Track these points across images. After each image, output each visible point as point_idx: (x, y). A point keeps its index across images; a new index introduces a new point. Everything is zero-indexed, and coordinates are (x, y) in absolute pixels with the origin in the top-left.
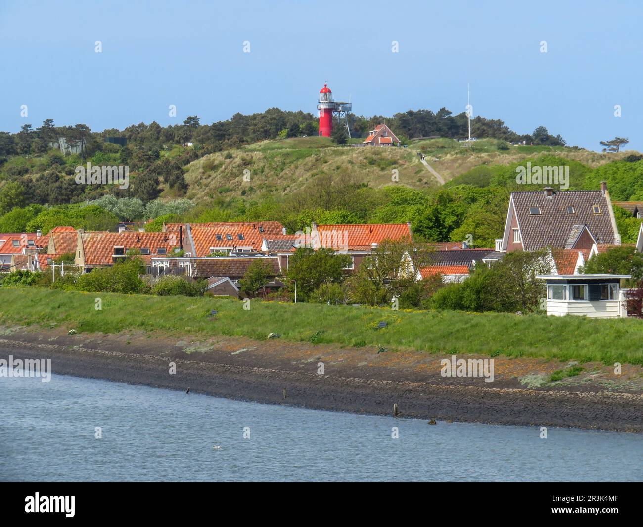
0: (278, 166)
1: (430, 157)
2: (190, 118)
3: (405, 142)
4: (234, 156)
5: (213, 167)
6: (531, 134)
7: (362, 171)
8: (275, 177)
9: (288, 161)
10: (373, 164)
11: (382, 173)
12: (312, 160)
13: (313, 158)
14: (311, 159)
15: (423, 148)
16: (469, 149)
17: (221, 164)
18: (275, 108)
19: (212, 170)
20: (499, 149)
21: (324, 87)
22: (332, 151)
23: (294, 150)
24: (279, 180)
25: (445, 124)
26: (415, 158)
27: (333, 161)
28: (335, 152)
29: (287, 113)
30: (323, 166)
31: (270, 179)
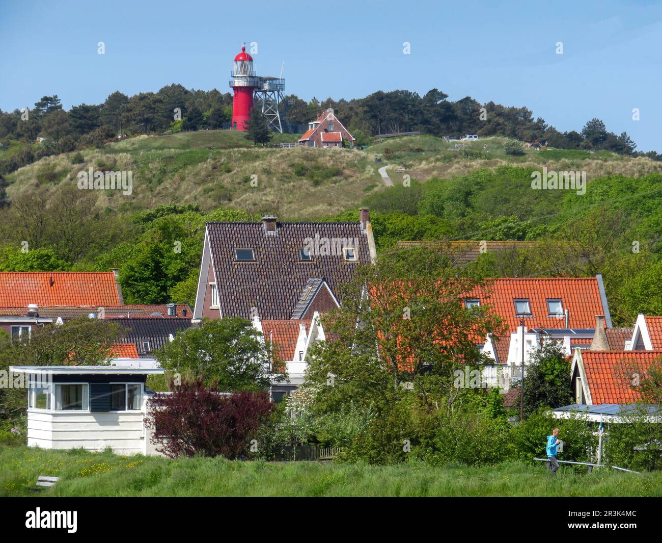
0: (154, 176)
1: (393, 165)
2: (46, 99)
3: (365, 141)
4: (86, 159)
5: (53, 177)
6: (579, 131)
7: (283, 185)
8: (149, 194)
9: (170, 168)
10: (303, 175)
11: (313, 190)
12: (206, 167)
13: (207, 165)
14: (205, 165)
15: (387, 151)
16: (461, 154)
17: (65, 172)
18: (177, 84)
19: (50, 180)
20: (508, 153)
21: (241, 51)
22: (240, 153)
23: (183, 151)
24: (154, 199)
25: (438, 114)
26: (369, 166)
27: (239, 169)
28: (244, 154)
29: (196, 93)
30: (223, 177)
31: (141, 196)
